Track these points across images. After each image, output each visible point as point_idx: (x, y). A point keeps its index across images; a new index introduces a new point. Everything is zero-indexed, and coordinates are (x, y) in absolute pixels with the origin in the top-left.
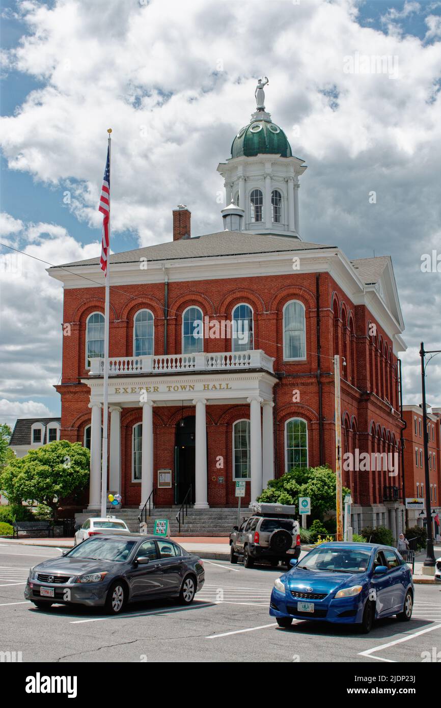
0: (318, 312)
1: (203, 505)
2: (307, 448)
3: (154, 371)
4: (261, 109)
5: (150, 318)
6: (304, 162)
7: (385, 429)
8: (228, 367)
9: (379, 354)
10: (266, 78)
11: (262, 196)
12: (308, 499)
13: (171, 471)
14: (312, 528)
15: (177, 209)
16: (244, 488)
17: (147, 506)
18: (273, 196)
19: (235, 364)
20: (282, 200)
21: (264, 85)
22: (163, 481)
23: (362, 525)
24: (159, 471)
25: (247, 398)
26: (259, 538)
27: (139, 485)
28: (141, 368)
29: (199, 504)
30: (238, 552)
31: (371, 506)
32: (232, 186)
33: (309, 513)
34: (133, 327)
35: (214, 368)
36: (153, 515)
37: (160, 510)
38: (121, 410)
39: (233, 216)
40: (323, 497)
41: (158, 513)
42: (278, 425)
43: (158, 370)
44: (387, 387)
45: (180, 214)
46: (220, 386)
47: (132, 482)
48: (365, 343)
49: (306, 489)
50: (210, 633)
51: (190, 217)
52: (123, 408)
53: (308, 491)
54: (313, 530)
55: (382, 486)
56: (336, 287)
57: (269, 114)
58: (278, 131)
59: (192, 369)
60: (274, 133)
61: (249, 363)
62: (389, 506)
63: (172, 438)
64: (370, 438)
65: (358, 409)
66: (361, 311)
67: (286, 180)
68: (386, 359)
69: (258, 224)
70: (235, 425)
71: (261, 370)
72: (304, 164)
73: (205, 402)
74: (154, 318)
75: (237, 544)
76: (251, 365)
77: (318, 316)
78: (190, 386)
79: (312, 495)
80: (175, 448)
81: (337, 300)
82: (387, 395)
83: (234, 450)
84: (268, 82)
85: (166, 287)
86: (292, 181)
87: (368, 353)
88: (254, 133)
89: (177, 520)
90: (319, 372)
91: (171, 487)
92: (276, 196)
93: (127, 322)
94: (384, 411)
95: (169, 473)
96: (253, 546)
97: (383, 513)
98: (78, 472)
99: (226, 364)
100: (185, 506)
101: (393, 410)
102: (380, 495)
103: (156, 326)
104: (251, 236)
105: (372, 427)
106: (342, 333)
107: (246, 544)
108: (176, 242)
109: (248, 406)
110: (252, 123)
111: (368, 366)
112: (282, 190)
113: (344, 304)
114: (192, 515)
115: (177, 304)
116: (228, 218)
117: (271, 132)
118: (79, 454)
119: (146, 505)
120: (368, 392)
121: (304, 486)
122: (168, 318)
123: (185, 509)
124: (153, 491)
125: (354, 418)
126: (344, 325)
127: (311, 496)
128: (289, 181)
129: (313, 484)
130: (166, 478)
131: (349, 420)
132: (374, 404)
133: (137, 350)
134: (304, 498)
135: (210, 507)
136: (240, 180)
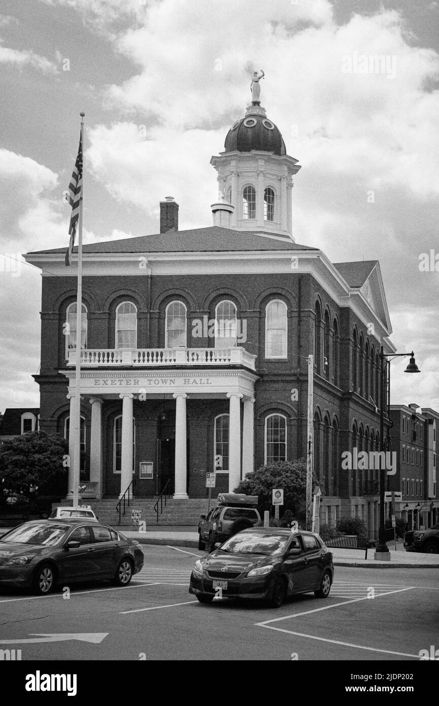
0: (300, 312)
1: (184, 496)
2: (286, 443)
3: (134, 364)
4: (256, 103)
5: (133, 311)
6: (298, 161)
7: (368, 427)
8: (209, 363)
9: (364, 356)
10: (261, 71)
11: (255, 192)
12: (282, 491)
13: (152, 463)
14: (284, 518)
15: (165, 200)
16: (215, 480)
17: (126, 496)
18: (266, 194)
19: (216, 360)
20: (275, 199)
21: (259, 78)
22: (145, 473)
23: (340, 516)
24: (141, 463)
25: (226, 393)
26: (222, 526)
27: (119, 475)
28: (121, 361)
29: (179, 495)
30: (206, 539)
31: (349, 499)
32: (225, 181)
33: (282, 504)
34: (115, 319)
35: (195, 363)
36: (132, 505)
37: (139, 500)
38: (102, 402)
39: (222, 212)
40: (295, 489)
41: (137, 503)
42: (259, 420)
43: (139, 364)
44: (372, 387)
45: (167, 207)
46: (201, 382)
47: (114, 473)
48: (349, 344)
49: (279, 481)
50: (125, 610)
51: (178, 210)
52: (104, 400)
53: (281, 483)
54: (284, 519)
55: (364, 480)
56: (319, 287)
57: (264, 109)
58: (273, 128)
59: (173, 363)
60: (268, 129)
61: (229, 360)
62: (369, 499)
63: (155, 431)
64: (351, 435)
65: (340, 407)
66: (345, 312)
67: (279, 178)
68: (372, 361)
69: (251, 221)
70: (217, 419)
71: (241, 367)
72: (297, 164)
73: (186, 396)
74: (137, 311)
75: (205, 532)
76: (231, 361)
77: (299, 316)
78: (171, 380)
79: (286, 487)
80: (156, 440)
81: (319, 300)
82: (372, 395)
83: (215, 443)
84: (264, 75)
85: (149, 280)
86: (286, 180)
87: (351, 354)
88: (248, 128)
89: (155, 509)
90: (299, 370)
91: (152, 478)
92: (269, 194)
93: (109, 314)
94: (367, 410)
95: (151, 464)
96: (216, 533)
97: (363, 505)
98: (55, 462)
99: (207, 360)
100: (164, 496)
101: (377, 409)
102: (360, 489)
103: (139, 319)
104: (238, 233)
105: (354, 425)
106: (325, 334)
107: (211, 531)
108: (163, 235)
109: (228, 401)
110: (247, 117)
111: (351, 366)
112: (275, 189)
113: (327, 305)
114: (171, 504)
115: (161, 298)
116: (218, 213)
117: (265, 127)
118: (56, 445)
119: (124, 495)
120: (350, 391)
121: (278, 478)
122: (151, 311)
123: (164, 500)
124: (133, 481)
125: (336, 415)
126: (327, 326)
127: (284, 488)
128: (282, 179)
129: (287, 477)
130: (148, 469)
131: (329, 418)
132: (356, 403)
133: (119, 342)
134: (277, 490)
135: (190, 498)
136: (233, 175)
